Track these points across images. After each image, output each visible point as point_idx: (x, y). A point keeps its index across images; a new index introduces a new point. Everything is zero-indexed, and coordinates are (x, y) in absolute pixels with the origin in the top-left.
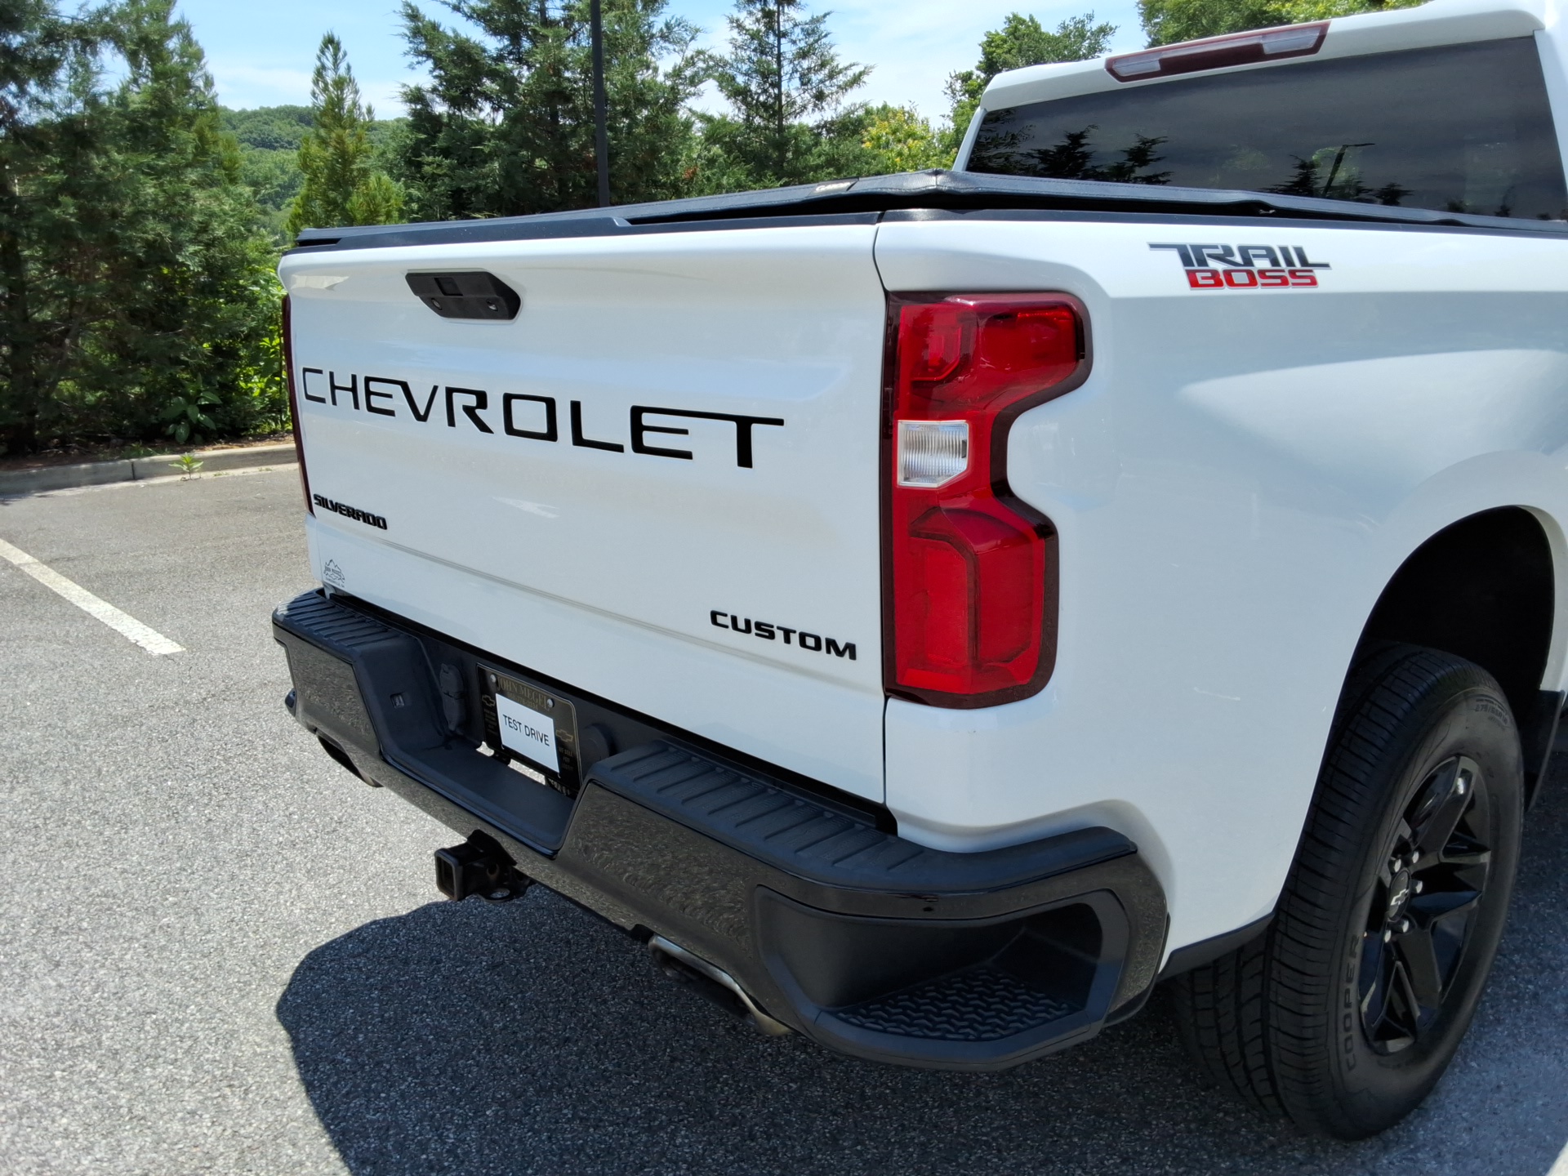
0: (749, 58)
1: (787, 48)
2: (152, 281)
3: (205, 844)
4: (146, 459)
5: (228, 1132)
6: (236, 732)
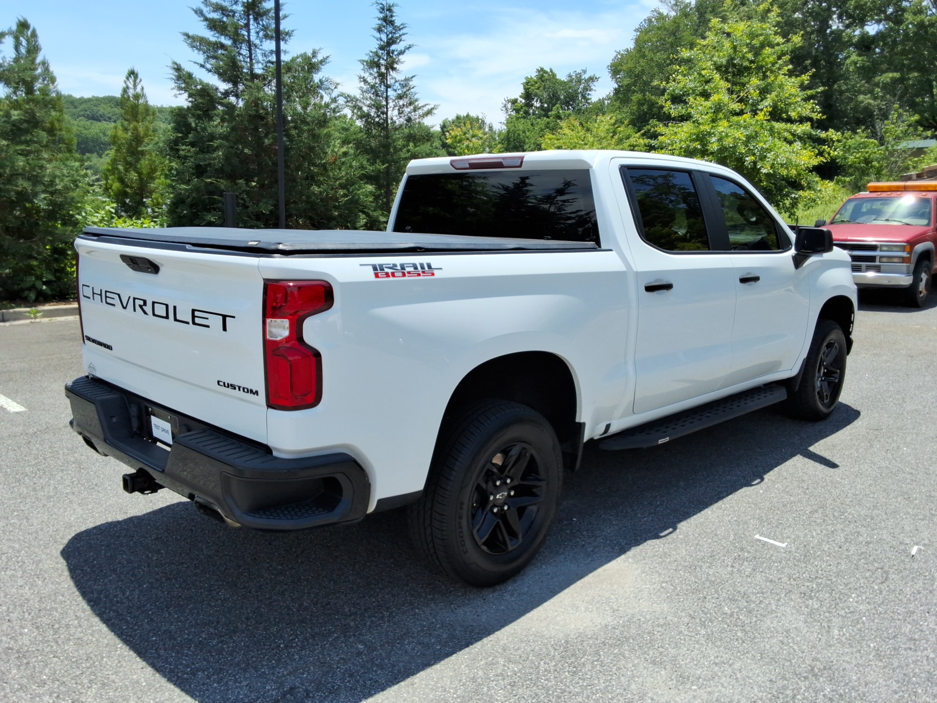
0: (370, 98)
1: (391, 93)
2: (20, 210)
3: (32, 493)
4: (11, 310)
5: (36, 592)
6: (50, 447)
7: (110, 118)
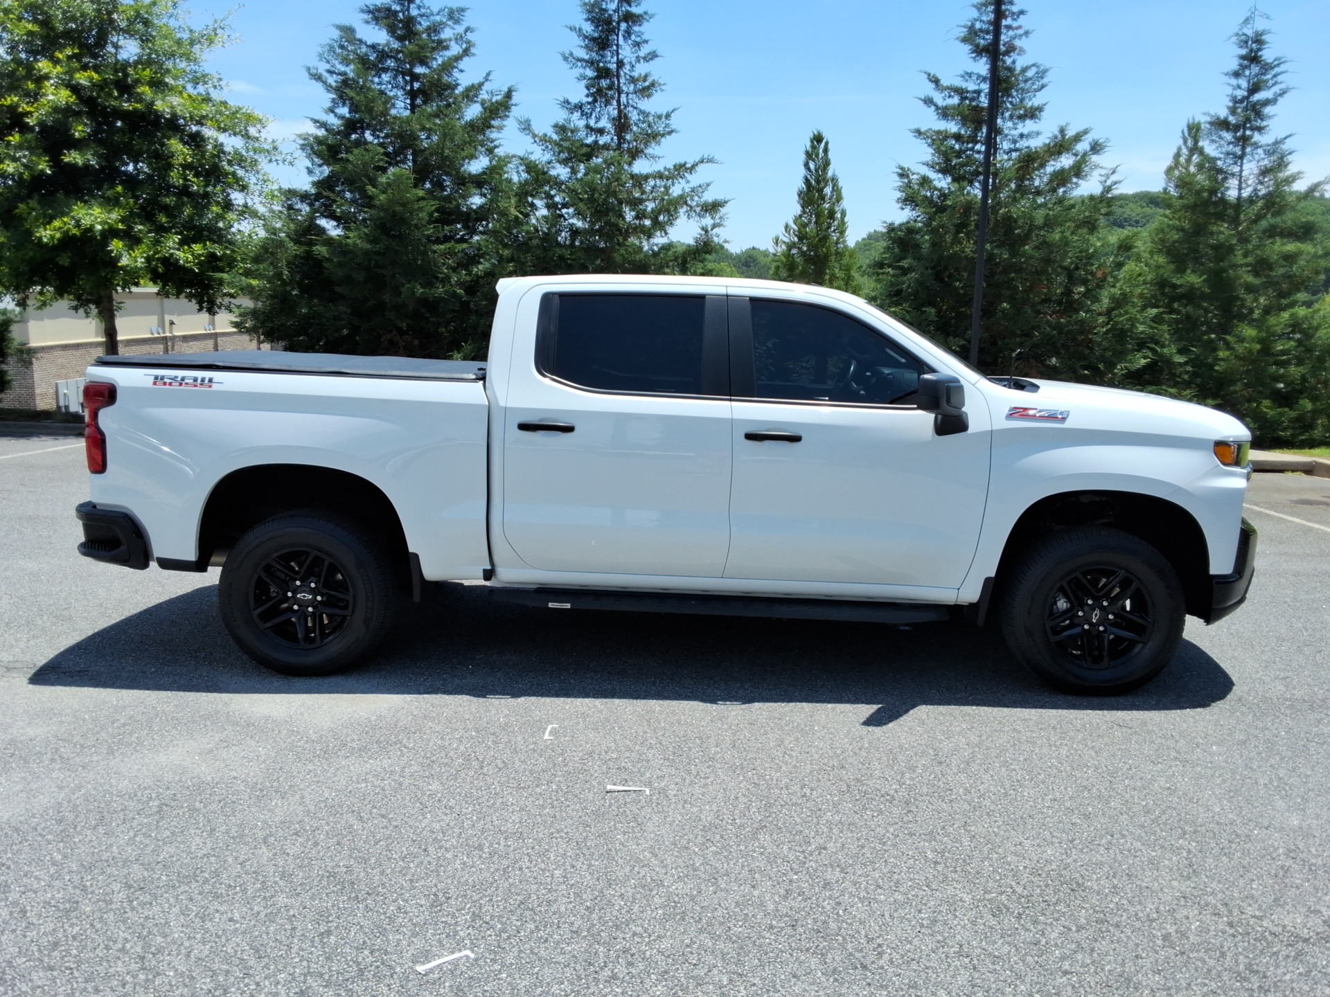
1: (1249, 165)
7: (1137, 222)
